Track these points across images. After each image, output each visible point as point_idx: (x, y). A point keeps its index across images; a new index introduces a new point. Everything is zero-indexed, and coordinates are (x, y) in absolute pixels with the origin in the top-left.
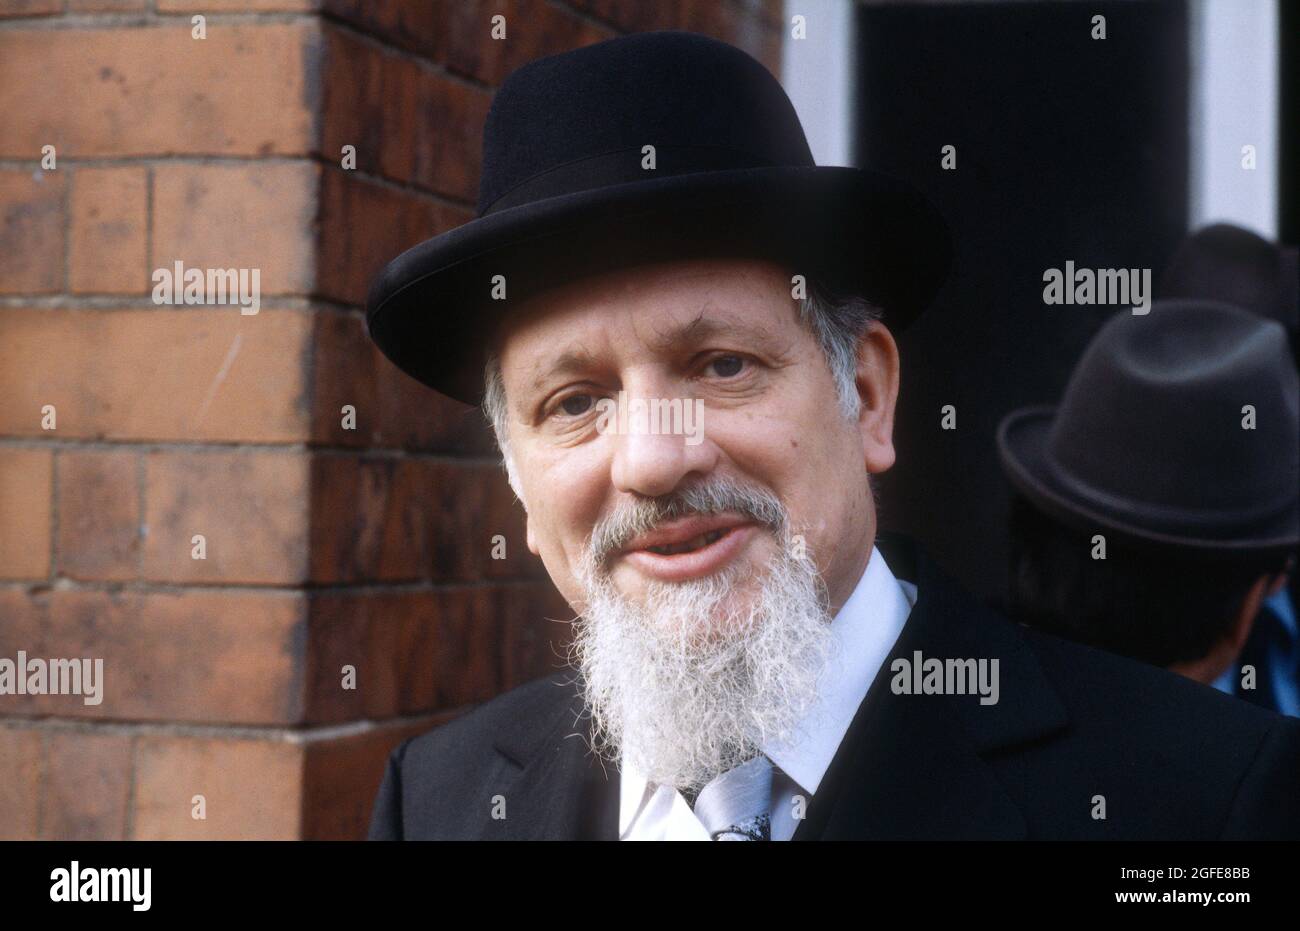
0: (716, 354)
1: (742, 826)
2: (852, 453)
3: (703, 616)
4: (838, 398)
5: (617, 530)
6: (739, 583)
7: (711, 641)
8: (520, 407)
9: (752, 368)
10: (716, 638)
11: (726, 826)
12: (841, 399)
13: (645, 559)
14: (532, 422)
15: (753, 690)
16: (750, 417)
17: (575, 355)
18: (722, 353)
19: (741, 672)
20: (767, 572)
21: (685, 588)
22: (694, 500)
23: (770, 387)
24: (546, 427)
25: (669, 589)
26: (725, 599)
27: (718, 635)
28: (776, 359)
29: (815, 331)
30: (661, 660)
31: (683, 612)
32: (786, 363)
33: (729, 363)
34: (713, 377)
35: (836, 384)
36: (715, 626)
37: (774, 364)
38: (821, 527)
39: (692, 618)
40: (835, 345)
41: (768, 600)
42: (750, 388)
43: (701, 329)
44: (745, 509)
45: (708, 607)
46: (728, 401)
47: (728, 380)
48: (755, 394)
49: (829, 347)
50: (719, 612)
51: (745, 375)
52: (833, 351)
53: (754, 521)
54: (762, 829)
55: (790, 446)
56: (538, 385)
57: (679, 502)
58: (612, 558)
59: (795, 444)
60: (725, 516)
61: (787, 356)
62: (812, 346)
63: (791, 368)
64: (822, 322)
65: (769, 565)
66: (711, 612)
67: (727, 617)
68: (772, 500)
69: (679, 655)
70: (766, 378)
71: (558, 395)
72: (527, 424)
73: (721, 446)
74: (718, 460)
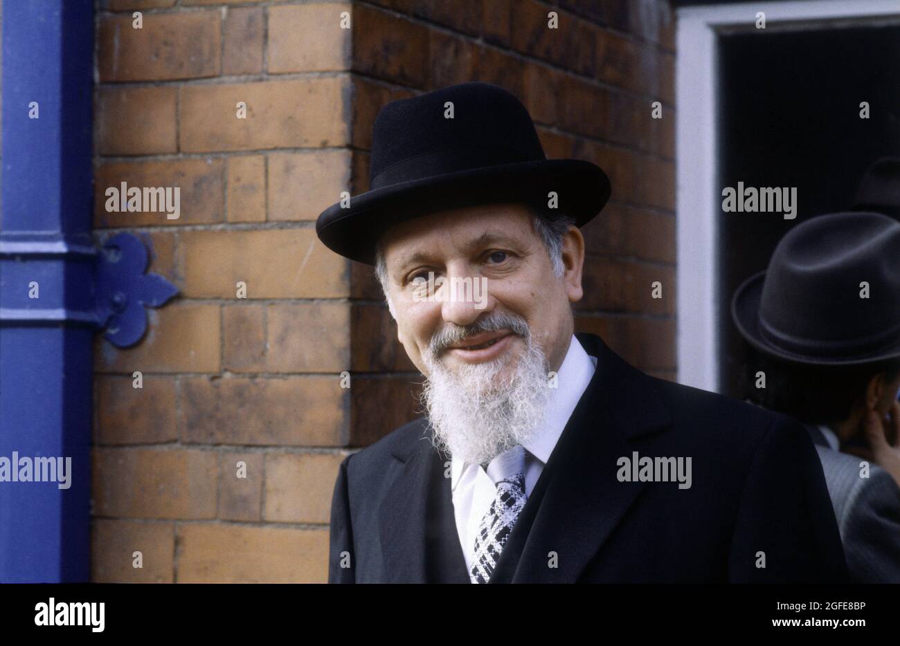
0: (492, 251)
1: (510, 479)
2: (562, 294)
3: (488, 381)
4: (553, 269)
5: (444, 339)
6: (507, 364)
7: (492, 393)
8: (395, 277)
9: (511, 258)
10: (494, 392)
11: (502, 479)
12: (555, 269)
13: (459, 352)
14: (401, 284)
15: (512, 415)
16: (510, 283)
17: (422, 254)
18: (495, 251)
19: (507, 408)
20: (520, 359)
21: (478, 366)
22: (485, 325)
23: (519, 267)
24: (408, 287)
25: (471, 367)
26: (499, 373)
27: (495, 391)
28: (522, 252)
29: (542, 236)
30: (467, 402)
31: (478, 379)
32: (528, 254)
33: (499, 256)
34: (491, 264)
35: (552, 262)
36: (494, 386)
37: (521, 255)
38: (547, 334)
39: (482, 382)
40: (552, 243)
41: (520, 372)
42: (510, 268)
43: (486, 239)
44: (510, 327)
45: (491, 376)
46: (499, 275)
47: (498, 264)
48: (512, 271)
49: (549, 244)
50: (496, 379)
51: (508, 262)
52: (551, 246)
53: (513, 333)
54: (520, 480)
55: (530, 296)
56: (404, 267)
57: (477, 327)
58: (442, 352)
59: (533, 295)
60: (500, 331)
61: (528, 250)
62: (540, 244)
63: (530, 257)
64: (545, 231)
65: (522, 355)
66: (492, 379)
67: (500, 382)
68: (522, 322)
69: (476, 401)
70: (517, 263)
71: (414, 272)
72: (399, 285)
73: (497, 297)
74: (496, 306)
